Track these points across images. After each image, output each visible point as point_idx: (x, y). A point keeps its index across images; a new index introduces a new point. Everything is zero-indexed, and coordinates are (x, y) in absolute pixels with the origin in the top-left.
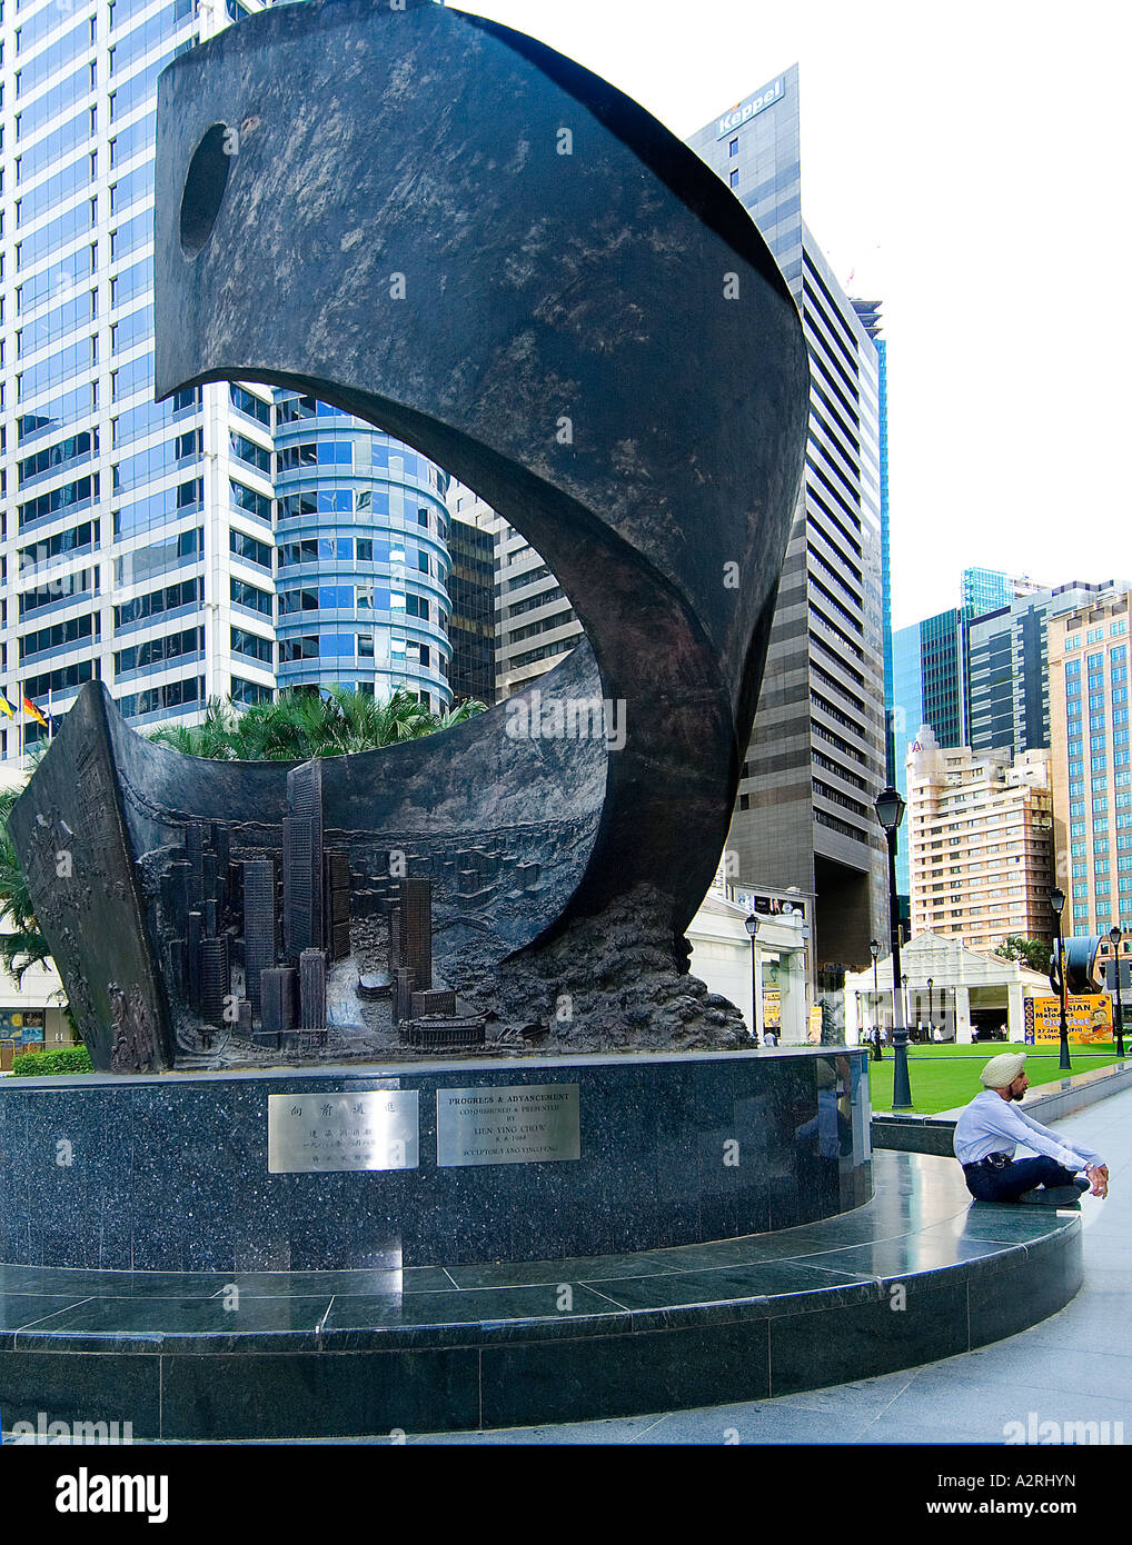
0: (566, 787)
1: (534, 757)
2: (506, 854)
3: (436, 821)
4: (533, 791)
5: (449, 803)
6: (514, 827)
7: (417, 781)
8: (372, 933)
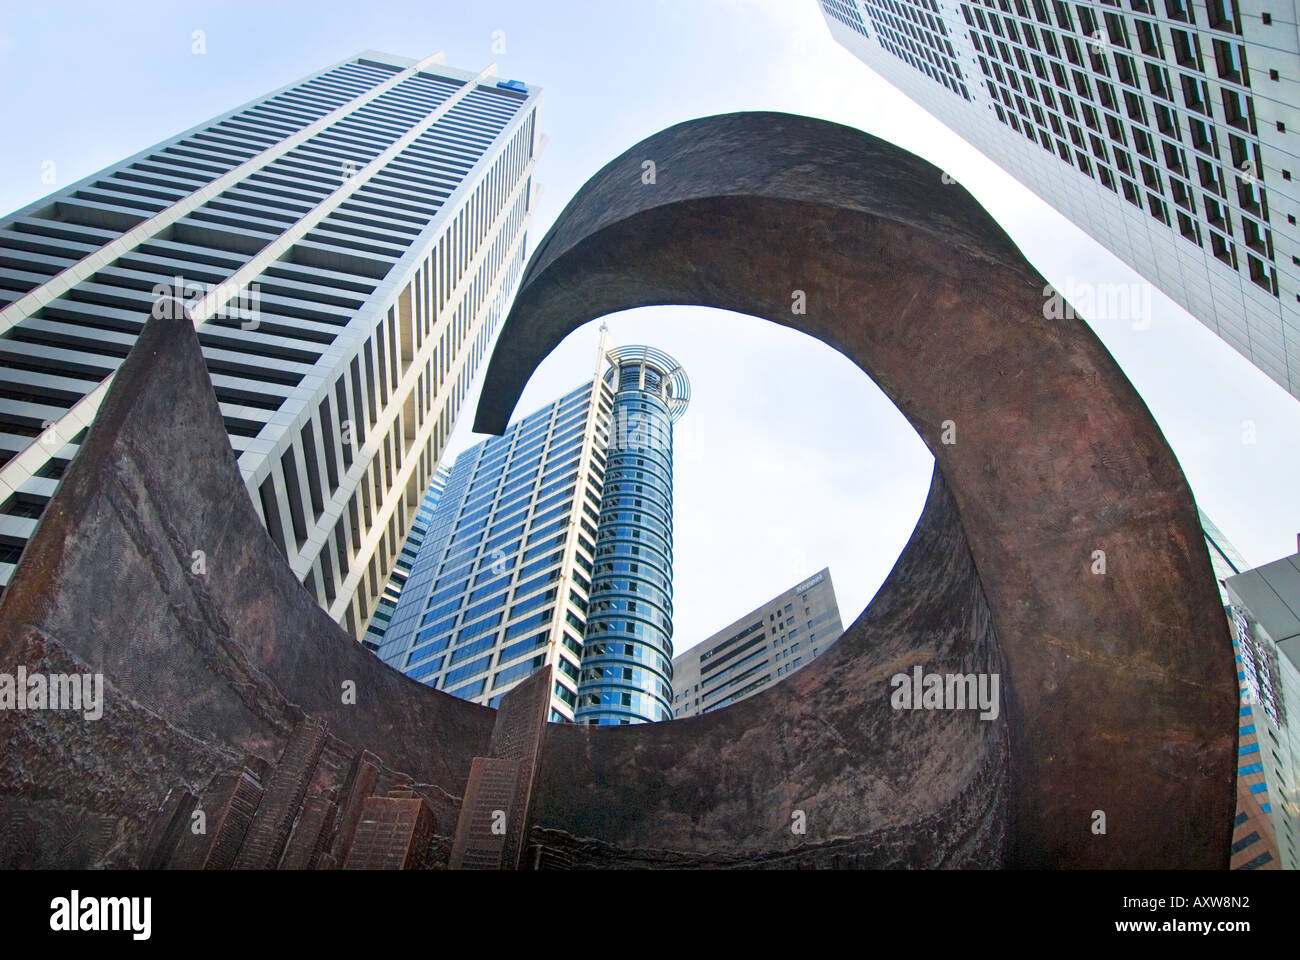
0: (893, 776)
1: (832, 743)
3: (705, 837)
4: (841, 789)
5: (722, 810)
6: (824, 845)
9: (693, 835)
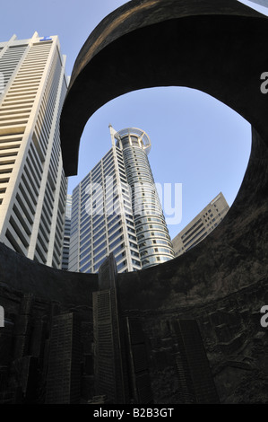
0: (260, 259)
1: (233, 253)
2: (241, 309)
3: (192, 299)
4: (241, 269)
5: (196, 288)
6: (238, 291)
7: (175, 280)
8: (168, 383)
9: (186, 299)
